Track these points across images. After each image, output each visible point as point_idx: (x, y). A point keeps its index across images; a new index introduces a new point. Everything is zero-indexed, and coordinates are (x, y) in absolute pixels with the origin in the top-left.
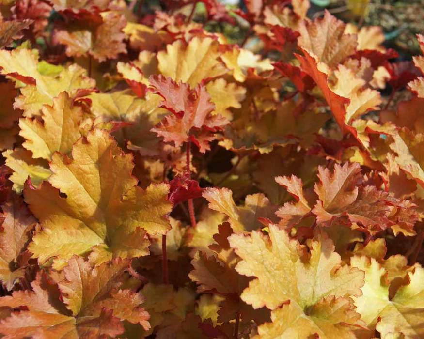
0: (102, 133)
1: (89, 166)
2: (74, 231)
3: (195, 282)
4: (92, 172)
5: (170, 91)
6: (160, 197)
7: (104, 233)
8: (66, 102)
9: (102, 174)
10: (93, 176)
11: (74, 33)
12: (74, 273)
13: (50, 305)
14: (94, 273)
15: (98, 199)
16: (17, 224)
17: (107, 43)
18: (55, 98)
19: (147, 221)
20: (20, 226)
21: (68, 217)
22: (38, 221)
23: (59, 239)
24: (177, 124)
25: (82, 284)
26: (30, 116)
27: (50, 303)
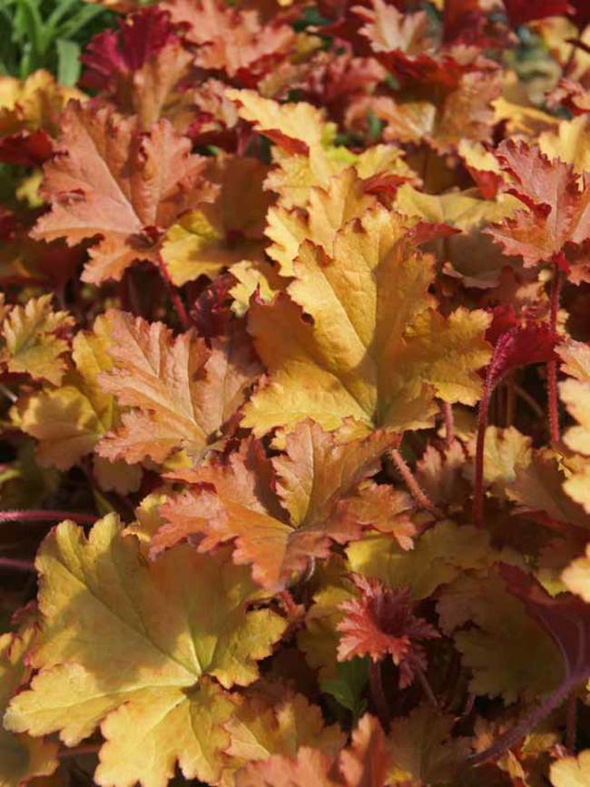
0: (389, 218)
1: (361, 276)
2: (322, 393)
3: (514, 502)
4: (364, 286)
5: (533, 172)
6: (472, 335)
7: (372, 405)
8: (351, 186)
9: (381, 294)
10: (365, 294)
11: (406, 106)
12: (302, 446)
13: (255, 498)
14: (336, 454)
15: (369, 338)
16: (231, 372)
17: (460, 127)
18: (335, 177)
19: (445, 381)
20: (236, 377)
21: (316, 366)
22: (266, 371)
23: (293, 403)
24: (534, 229)
25: (314, 468)
26: (289, 207)
27: (255, 495)
